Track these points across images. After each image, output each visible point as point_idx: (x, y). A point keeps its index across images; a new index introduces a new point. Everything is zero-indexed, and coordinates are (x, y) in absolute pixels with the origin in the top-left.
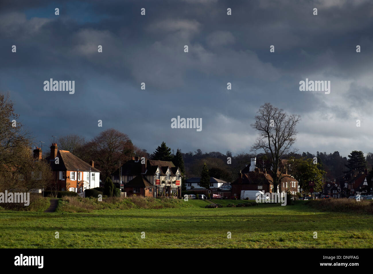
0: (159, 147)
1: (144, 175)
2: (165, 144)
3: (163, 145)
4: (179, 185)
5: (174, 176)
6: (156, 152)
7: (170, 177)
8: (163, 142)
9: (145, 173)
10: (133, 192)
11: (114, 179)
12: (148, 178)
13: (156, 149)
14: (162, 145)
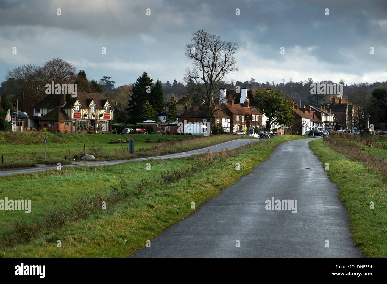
0: (140, 77)
1: (62, 108)
2: (147, 74)
3: (145, 75)
4: (110, 118)
5: (102, 109)
6: (137, 82)
7: (96, 110)
8: (145, 72)
9: (63, 105)
10: (48, 126)
11: (35, 112)
12: (66, 111)
13: (137, 80)
14: (143, 75)
